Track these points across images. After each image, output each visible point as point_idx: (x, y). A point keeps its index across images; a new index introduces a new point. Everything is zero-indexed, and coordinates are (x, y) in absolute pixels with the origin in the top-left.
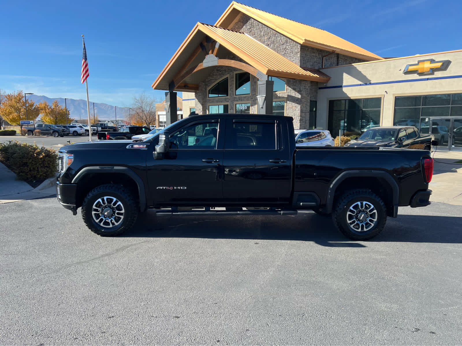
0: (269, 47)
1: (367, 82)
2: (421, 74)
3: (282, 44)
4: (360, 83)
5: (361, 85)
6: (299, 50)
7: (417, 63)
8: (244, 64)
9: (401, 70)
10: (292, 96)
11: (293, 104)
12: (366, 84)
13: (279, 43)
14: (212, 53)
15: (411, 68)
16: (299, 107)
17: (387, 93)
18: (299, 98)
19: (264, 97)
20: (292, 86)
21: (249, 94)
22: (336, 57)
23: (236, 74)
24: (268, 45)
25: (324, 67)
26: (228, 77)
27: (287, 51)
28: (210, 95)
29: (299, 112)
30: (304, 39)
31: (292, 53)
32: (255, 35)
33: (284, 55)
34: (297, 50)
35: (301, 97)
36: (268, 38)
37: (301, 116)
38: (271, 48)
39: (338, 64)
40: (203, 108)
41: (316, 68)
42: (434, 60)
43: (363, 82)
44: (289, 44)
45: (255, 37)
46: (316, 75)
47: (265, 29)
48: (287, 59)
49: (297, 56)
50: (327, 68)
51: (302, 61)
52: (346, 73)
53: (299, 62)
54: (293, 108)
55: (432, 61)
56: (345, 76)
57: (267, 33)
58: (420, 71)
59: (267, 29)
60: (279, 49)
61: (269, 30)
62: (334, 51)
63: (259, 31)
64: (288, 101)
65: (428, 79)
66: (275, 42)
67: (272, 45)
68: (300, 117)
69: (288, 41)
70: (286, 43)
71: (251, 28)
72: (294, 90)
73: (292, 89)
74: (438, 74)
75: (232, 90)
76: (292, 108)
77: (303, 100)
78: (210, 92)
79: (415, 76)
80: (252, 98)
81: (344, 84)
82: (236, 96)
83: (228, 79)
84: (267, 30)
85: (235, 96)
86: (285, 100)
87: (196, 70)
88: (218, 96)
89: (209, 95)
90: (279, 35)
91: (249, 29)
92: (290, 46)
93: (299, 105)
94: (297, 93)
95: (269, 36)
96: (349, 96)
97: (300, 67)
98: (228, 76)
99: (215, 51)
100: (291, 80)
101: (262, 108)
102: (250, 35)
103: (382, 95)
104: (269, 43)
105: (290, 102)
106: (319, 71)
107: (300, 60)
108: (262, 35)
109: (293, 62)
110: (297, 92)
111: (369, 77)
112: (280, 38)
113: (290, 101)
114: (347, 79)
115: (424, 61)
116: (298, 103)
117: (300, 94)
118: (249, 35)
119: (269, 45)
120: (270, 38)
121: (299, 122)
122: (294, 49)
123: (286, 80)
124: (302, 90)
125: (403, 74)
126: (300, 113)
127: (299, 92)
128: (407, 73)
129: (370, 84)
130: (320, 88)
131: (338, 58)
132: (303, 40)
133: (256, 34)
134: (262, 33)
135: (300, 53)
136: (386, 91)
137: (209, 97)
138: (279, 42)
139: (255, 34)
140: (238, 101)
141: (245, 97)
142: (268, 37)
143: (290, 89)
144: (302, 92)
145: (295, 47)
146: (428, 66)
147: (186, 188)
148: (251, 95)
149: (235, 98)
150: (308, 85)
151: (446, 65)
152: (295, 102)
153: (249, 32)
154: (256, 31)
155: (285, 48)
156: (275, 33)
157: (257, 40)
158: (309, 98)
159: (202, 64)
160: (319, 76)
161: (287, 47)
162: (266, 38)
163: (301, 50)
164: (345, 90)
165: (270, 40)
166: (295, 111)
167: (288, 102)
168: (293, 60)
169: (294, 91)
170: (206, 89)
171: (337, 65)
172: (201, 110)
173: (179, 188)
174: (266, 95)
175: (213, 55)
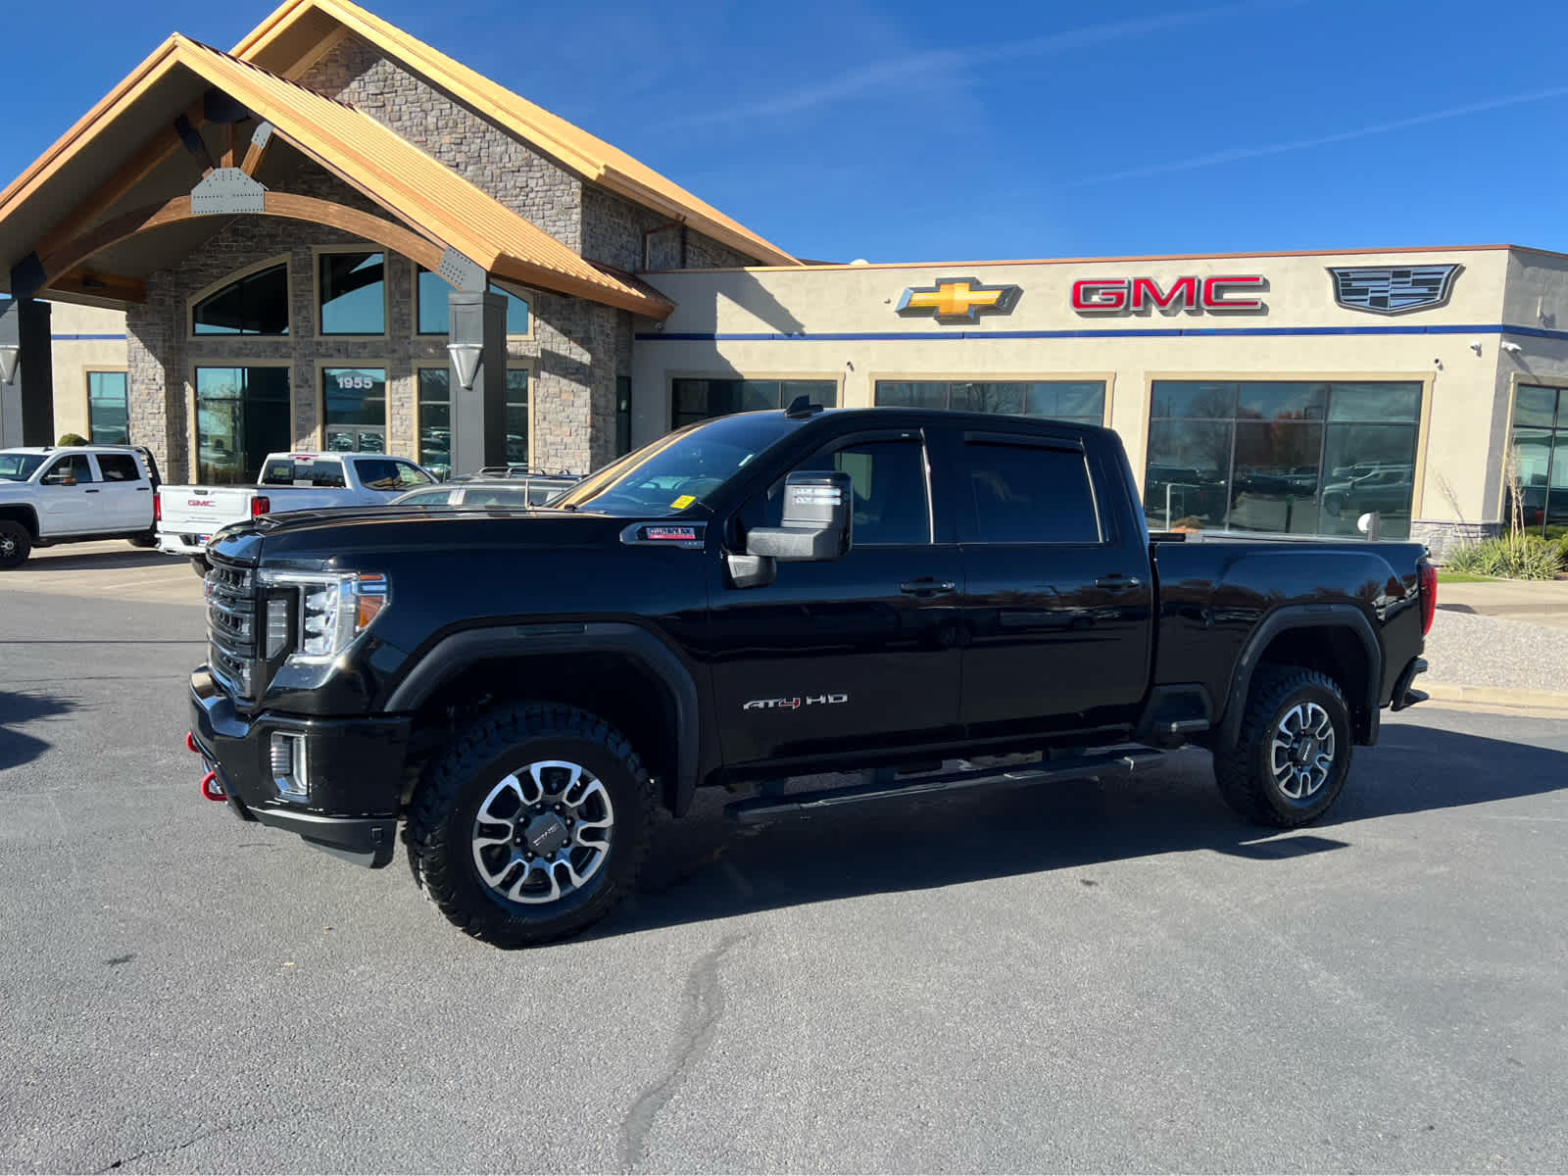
0: (461, 175)
1: (791, 331)
2: (944, 320)
3: (513, 172)
4: (770, 330)
5: (773, 337)
6: (578, 200)
7: (933, 284)
8: (384, 222)
9: (889, 302)
10: (558, 355)
11: (564, 382)
12: (790, 336)
13: (502, 165)
14: (237, 163)
15: (920, 299)
16: (585, 394)
17: (852, 368)
18: (585, 365)
19: (477, 352)
20: (558, 320)
21: (382, 334)
22: (678, 240)
23: (322, 257)
24: (457, 166)
25: (647, 268)
26: (285, 264)
27: (531, 195)
28: (201, 328)
29: (587, 410)
30: (602, 164)
31: (550, 206)
32: (400, 123)
33: (521, 209)
34: (569, 199)
35: (592, 358)
36: (453, 140)
37: (592, 426)
38: (466, 179)
39: (683, 263)
40: (167, 376)
41: (628, 268)
42: (978, 283)
43: (780, 330)
44: (539, 175)
45: (403, 131)
46: (634, 292)
47: (443, 106)
48: (532, 223)
49: (570, 220)
50: (656, 272)
51: (588, 238)
52: (725, 295)
53: (578, 240)
54: (564, 396)
55: (975, 285)
56: (722, 301)
57: (451, 124)
58: (942, 310)
59: (451, 107)
60: (502, 185)
61: (459, 111)
62: (681, 219)
63: (419, 109)
64: (544, 370)
65: (963, 336)
66: (484, 160)
67: (470, 168)
68: (589, 430)
69: (535, 162)
70: (528, 169)
71: (382, 94)
72: (565, 335)
73: (556, 332)
74: (990, 323)
75: (304, 312)
76: (560, 396)
77: (598, 372)
78: (200, 316)
79: (929, 325)
80: (394, 351)
81: (720, 331)
82: (322, 339)
83: (286, 270)
84: (448, 111)
85: (317, 338)
86: (530, 365)
87: (153, 222)
88: (242, 334)
89: (198, 326)
90: (498, 137)
91: (377, 95)
92: (541, 181)
93: (584, 388)
94: (575, 345)
95: (458, 136)
96: (739, 369)
97: (582, 258)
98: (285, 258)
99: (252, 158)
100: (554, 298)
101: (469, 389)
102: (380, 119)
103: (837, 374)
104: (460, 158)
105: (552, 376)
106: (636, 278)
107: (583, 234)
108: (432, 127)
109: (557, 236)
110: (576, 342)
111: (797, 313)
112: (503, 148)
113: (550, 373)
114: (730, 316)
115: (951, 281)
116: (580, 382)
117: (589, 350)
118: (373, 117)
119: (462, 167)
120: (461, 143)
121: (587, 445)
122: (558, 193)
123: (530, 298)
124: (593, 336)
125: (897, 316)
126: (589, 417)
127: (585, 342)
128: (907, 311)
129: (803, 336)
130: (640, 337)
131: (684, 243)
132: (598, 168)
133: (404, 118)
134: (431, 120)
135: (579, 210)
136: (849, 364)
137: (194, 334)
138: (501, 161)
139: (400, 120)
140: (331, 356)
141: (364, 345)
142: (454, 136)
143: (550, 329)
144: (595, 345)
145: (562, 187)
146: (962, 297)
148: (387, 337)
149: (319, 344)
150: (610, 323)
151: (1009, 298)
152: (568, 376)
153: (377, 107)
154: (404, 108)
155: (525, 185)
156: (482, 128)
157: (409, 140)
158: (613, 365)
159: (189, 204)
160: (644, 297)
161: (532, 183)
162: (446, 139)
163: (582, 201)
164: (722, 347)
165: (464, 148)
166: (571, 409)
167: (544, 375)
168: (553, 230)
169: (566, 339)
170: (180, 301)
171: (683, 267)
172: (161, 381)
174: (485, 343)
175: (237, 169)
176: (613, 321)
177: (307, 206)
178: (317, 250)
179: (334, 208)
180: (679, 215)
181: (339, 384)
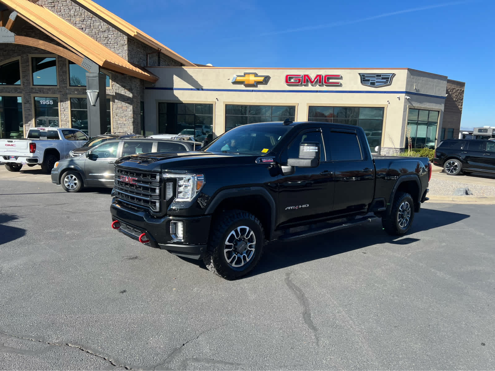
0: (83, 32)
1: (199, 88)
2: (247, 86)
3: (103, 32)
4: (191, 87)
5: (192, 89)
6: (126, 42)
7: (243, 74)
8: (60, 48)
9: (229, 79)
10: (121, 94)
11: (123, 103)
13: (99, 29)
15: (239, 79)
16: (131, 107)
17: (218, 100)
18: (130, 98)
19: (97, 93)
20: (121, 82)
21: (56, 86)
22: (157, 56)
23: (32, 58)
24: (82, 29)
25: (148, 65)
26: (18, 60)
27: (110, 40)
29: (131, 112)
30: (136, 31)
31: (116, 44)
32: (60, 13)
33: (106, 45)
34: (123, 42)
35: (133, 95)
36: (80, 20)
37: (133, 118)
38: (86, 33)
41: (142, 65)
42: (257, 74)
43: (194, 87)
44: (112, 33)
45: (62, 16)
46: (146, 74)
47: (76, 8)
48: (110, 50)
49: (124, 49)
50: (151, 67)
51: (130, 55)
52: (175, 75)
53: (127, 56)
54: (123, 108)
55: (256, 75)
56: (175, 78)
57: (79, 14)
58: (246, 83)
59: (79, 8)
60: (99, 36)
61: (82, 10)
62: (160, 50)
63: (67, 8)
64: (116, 99)
65: (253, 91)
66: (92, 27)
67: (87, 30)
68: (132, 119)
69: (111, 29)
70: (108, 31)
71: (53, 2)
72: (124, 88)
73: (120, 86)
74: (260, 87)
75: (27, 77)
76: (122, 108)
77: (135, 100)
79: (242, 87)
80: (61, 92)
81: (175, 87)
82: (34, 87)
83: (19, 62)
84: (78, 10)
85: (31, 86)
86: (111, 98)
88: (2, 85)
90: (97, 20)
91: (51, 2)
92: (113, 36)
93: (130, 105)
94: (127, 91)
95: (82, 18)
96: (181, 99)
97: (128, 62)
98: (19, 58)
99: (9, 24)
100: (119, 75)
101: (94, 105)
102: (53, 11)
103: (213, 102)
104: (83, 26)
105: (119, 101)
106: (144, 68)
107: (128, 54)
108: (72, 15)
109: (119, 54)
110: (127, 90)
111: (200, 82)
112: (99, 23)
113: (118, 100)
114: (178, 82)
115: (249, 74)
116: (129, 103)
117: (131, 93)
118: (51, 10)
119: (84, 29)
120: (84, 21)
121: (132, 124)
122: (119, 40)
123: (110, 75)
124: (133, 88)
125: (232, 84)
126: (132, 115)
127: (130, 90)
128: (235, 83)
129: (203, 90)
130: (147, 88)
131: (159, 57)
132: (134, 32)
133: (62, 11)
134: (72, 12)
135: (127, 46)
136: (217, 99)
138: (98, 28)
139: (60, 12)
140: (37, 93)
141: (49, 89)
142: (81, 18)
143: (118, 85)
144: (133, 91)
145: (120, 38)
146: (252, 79)
147: (308, 205)
148: (58, 87)
149: (32, 88)
150: (138, 83)
151: (266, 80)
152: (125, 101)
153: (51, 7)
154: (62, 8)
155: (107, 37)
156: (91, 16)
157: (64, 19)
158: (139, 97)
160: (149, 75)
161: (110, 36)
162: (78, 19)
163: (128, 43)
164: (176, 93)
165: (84, 23)
166: (126, 112)
167: (116, 101)
168: (118, 52)
169: (124, 89)
171: (159, 66)
173: (303, 206)
174: (99, 91)
175: (4, 27)
176: (139, 83)
177: (31, 41)
178: (30, 56)
179: (41, 42)
180: (159, 48)
181: (40, 103)
